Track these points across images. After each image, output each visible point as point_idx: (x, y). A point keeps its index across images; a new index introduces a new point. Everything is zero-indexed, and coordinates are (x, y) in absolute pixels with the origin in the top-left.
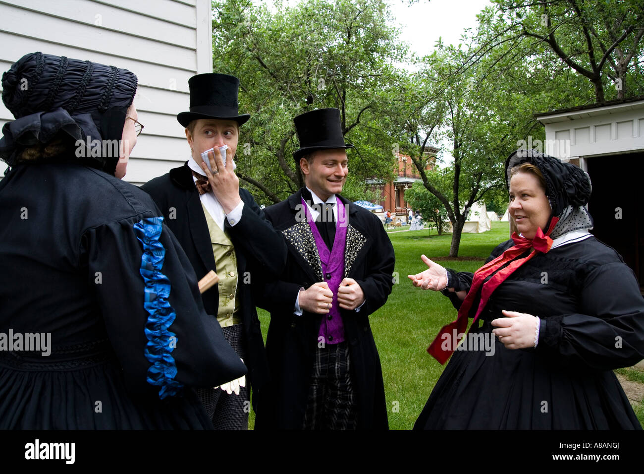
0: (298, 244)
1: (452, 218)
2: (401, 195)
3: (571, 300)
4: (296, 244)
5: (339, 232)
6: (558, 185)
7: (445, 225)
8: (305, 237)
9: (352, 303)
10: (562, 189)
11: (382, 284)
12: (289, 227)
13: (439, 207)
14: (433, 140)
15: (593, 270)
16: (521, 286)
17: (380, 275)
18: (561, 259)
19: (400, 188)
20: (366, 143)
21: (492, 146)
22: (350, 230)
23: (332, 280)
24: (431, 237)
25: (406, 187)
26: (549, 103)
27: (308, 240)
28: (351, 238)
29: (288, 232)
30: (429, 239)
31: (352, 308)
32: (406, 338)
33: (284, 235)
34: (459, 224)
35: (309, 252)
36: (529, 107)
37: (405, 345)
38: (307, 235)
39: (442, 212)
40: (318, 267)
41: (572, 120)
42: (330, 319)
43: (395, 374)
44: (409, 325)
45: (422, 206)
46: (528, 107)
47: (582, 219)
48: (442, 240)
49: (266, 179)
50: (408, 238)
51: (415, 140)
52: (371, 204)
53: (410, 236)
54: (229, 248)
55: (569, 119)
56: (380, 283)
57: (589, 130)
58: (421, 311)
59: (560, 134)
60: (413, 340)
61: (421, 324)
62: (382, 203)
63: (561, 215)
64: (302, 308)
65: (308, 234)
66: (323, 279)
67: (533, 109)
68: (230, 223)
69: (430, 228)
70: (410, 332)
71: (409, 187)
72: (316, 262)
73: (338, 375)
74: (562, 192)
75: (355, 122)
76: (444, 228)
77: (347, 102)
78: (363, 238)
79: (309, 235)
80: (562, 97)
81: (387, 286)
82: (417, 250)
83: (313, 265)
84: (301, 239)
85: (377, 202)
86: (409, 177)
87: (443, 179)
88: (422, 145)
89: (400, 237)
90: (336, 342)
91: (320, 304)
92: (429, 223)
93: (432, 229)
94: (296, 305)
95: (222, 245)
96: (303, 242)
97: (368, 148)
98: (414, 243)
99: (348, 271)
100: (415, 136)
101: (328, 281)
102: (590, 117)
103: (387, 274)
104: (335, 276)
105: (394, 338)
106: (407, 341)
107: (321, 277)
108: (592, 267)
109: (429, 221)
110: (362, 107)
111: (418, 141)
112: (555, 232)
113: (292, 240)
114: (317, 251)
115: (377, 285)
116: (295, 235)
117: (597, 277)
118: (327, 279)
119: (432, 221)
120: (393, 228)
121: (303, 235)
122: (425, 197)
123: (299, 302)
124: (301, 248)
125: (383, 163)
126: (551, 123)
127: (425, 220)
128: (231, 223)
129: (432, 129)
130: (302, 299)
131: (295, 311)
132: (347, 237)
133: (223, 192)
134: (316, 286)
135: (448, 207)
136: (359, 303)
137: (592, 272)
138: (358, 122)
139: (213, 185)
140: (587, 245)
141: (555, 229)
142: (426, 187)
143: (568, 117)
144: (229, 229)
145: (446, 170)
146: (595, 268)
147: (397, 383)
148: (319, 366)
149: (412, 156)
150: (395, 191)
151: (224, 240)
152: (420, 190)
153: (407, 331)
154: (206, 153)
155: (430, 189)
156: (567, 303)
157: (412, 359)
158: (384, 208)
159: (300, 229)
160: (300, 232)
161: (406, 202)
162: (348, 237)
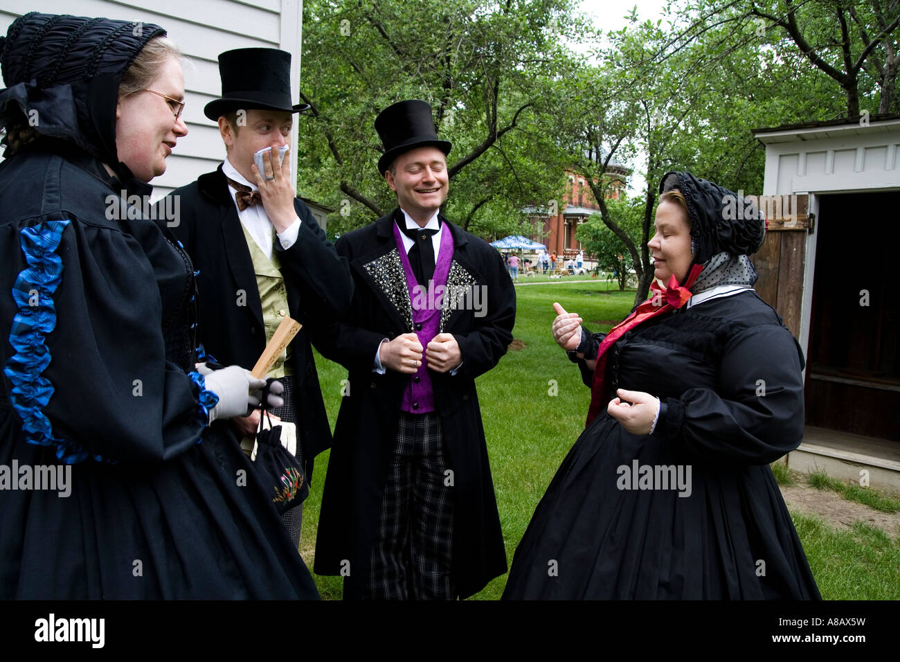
0: (383, 282)
1: (637, 267)
2: (572, 232)
3: (708, 371)
4: (381, 282)
5: (439, 269)
6: (707, 224)
7: (629, 277)
8: (393, 273)
9: (443, 364)
10: (713, 230)
11: (491, 342)
12: (374, 260)
13: (622, 252)
14: (620, 157)
15: (737, 333)
16: (649, 351)
17: (492, 330)
18: (703, 319)
19: (571, 221)
20: (524, 155)
21: (698, 170)
22: (453, 268)
23: (423, 333)
24: (608, 292)
25: (581, 220)
26: (782, 115)
27: (397, 277)
28: (453, 279)
29: (372, 266)
30: (605, 295)
31: (443, 370)
32: (554, 424)
33: (365, 269)
34: (647, 277)
35: (397, 293)
36: (755, 118)
37: (551, 433)
38: (396, 271)
39: (626, 259)
40: (408, 313)
41: (804, 140)
42: (417, 381)
43: (531, 470)
44: (560, 408)
45: (599, 248)
46: (752, 118)
47: (738, 273)
48: (625, 298)
49: (381, 197)
50: (577, 292)
51: (594, 155)
52: (528, 241)
53: (579, 289)
54: (277, 281)
55: (799, 139)
56: (488, 340)
57: (826, 156)
58: (580, 391)
59: (785, 160)
60: (564, 428)
61: (576, 407)
62: (545, 242)
63: (708, 263)
64: (384, 364)
65: (397, 269)
66: (412, 328)
67: (759, 122)
68: (282, 245)
69: (609, 280)
70: (560, 416)
71: (585, 221)
72: (406, 307)
73: (426, 451)
74: (711, 234)
75: (511, 124)
76: (628, 281)
77: (500, 96)
78: (471, 280)
79: (398, 271)
80: (801, 107)
81: (498, 345)
82: (587, 309)
83: (402, 310)
84: (387, 276)
85: (538, 239)
86: (586, 206)
87: (631, 212)
88: (603, 162)
89: (565, 290)
90: (424, 411)
91: (404, 360)
92: (608, 273)
93: (612, 282)
94: (376, 360)
95: (268, 277)
96: (390, 279)
97: (527, 162)
98: (584, 300)
99: (445, 322)
100: (594, 150)
101: (418, 332)
102: (830, 138)
103: (501, 329)
104: (428, 328)
105: (536, 423)
106: (555, 428)
107: (411, 326)
108: (737, 330)
109: (609, 270)
110: (522, 103)
111: (598, 156)
112: (699, 284)
113: (376, 276)
114: (408, 292)
115: (484, 343)
116: (381, 270)
117: (740, 342)
118: (417, 330)
119: (612, 271)
120: (558, 277)
121: (391, 270)
122: (605, 236)
123: (380, 356)
124: (387, 288)
125: (545, 184)
126: (775, 143)
127: (603, 268)
128: (284, 245)
129: (619, 141)
130: (384, 353)
131: (376, 368)
132: (449, 276)
133: (278, 205)
134: (403, 338)
135: (634, 253)
136: (453, 364)
137: (736, 336)
138: (514, 125)
139: (264, 195)
140: (739, 301)
141: (699, 280)
142: (605, 222)
143: (798, 135)
144: (280, 254)
145: (636, 200)
146: (741, 330)
147: (533, 482)
148: (402, 439)
149: (587, 177)
150: (565, 225)
151: (271, 270)
152: (599, 226)
153: (556, 415)
154: (261, 152)
155: (610, 224)
156: (702, 374)
157: (557, 452)
158: (548, 249)
159: (387, 263)
160: (387, 266)
161: (578, 242)
162: (450, 278)
